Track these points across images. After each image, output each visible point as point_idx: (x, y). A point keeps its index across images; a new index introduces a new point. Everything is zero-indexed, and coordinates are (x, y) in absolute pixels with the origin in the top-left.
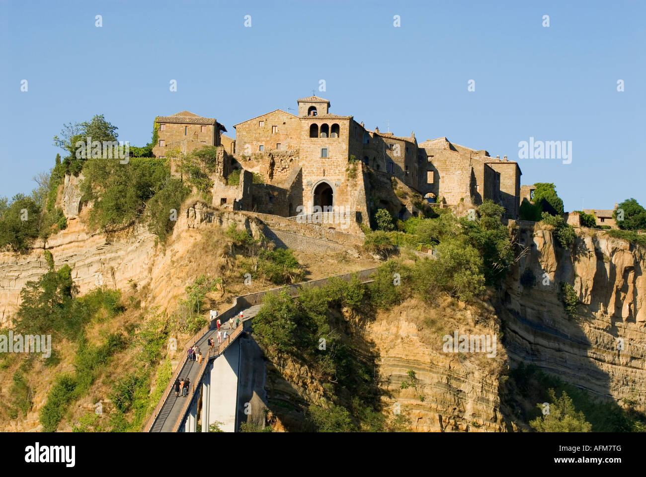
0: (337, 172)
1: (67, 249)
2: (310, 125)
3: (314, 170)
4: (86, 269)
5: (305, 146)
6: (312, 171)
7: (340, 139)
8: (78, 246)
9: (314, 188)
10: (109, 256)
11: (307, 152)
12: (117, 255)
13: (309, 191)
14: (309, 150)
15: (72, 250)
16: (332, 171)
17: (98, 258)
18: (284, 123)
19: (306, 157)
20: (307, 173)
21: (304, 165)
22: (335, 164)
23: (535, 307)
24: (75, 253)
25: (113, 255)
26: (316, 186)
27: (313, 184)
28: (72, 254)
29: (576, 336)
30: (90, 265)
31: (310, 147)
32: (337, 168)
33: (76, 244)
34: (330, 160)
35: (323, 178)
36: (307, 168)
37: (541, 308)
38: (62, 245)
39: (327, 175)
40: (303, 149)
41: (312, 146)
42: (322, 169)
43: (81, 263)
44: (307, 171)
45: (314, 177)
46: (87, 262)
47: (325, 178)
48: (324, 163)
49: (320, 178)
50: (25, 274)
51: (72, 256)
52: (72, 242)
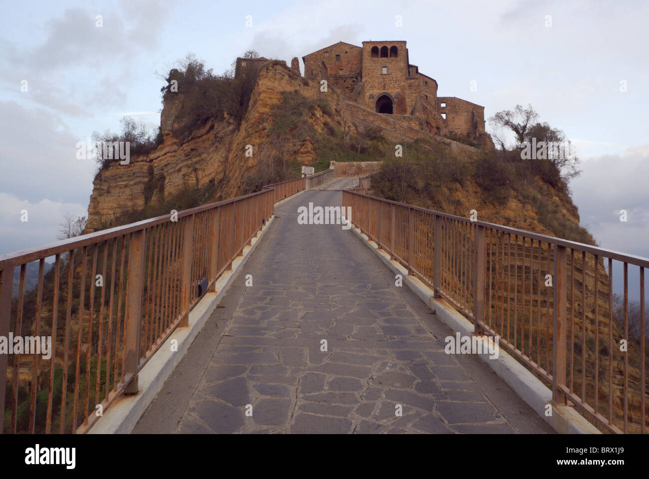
0: (396, 86)
1: (163, 160)
2: (371, 48)
3: (376, 85)
4: (176, 174)
5: (367, 64)
6: (374, 85)
7: (399, 59)
8: (171, 156)
9: (376, 100)
10: (194, 160)
11: (369, 69)
12: (201, 158)
13: (371, 102)
14: (370, 68)
15: (166, 160)
16: (391, 85)
17: (185, 163)
18: (346, 52)
19: (368, 74)
20: (370, 88)
21: (366, 81)
22: (395, 79)
24: (169, 162)
25: (198, 159)
26: (377, 98)
27: (375, 97)
28: (166, 163)
30: (179, 170)
31: (371, 66)
32: (396, 82)
33: (170, 154)
34: (390, 76)
35: (383, 91)
36: (370, 83)
38: (159, 157)
39: (387, 89)
40: (365, 68)
41: (373, 64)
42: (383, 84)
43: (172, 170)
44: (369, 86)
45: (375, 90)
46: (179, 167)
47: (385, 91)
48: (384, 79)
49: (382, 92)
50: (131, 183)
51: (166, 165)
52: (165, 154)
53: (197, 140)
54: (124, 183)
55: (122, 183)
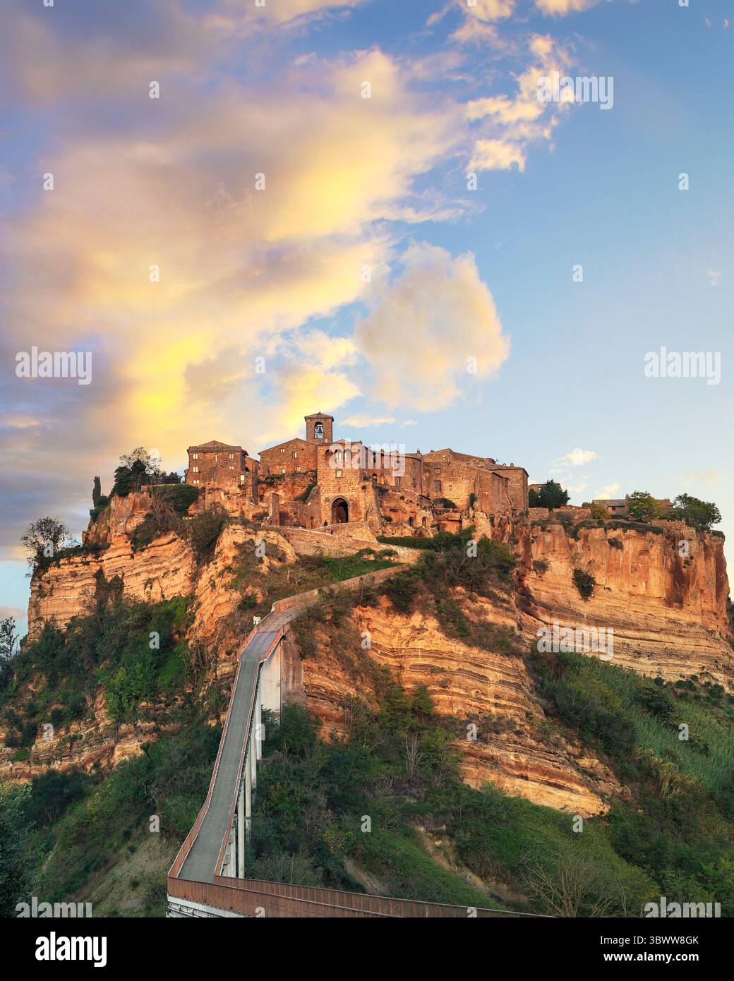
1: (117, 562)
3: (331, 488)
6: (329, 488)
9: (332, 504)
10: (155, 566)
12: (162, 566)
15: (120, 563)
17: (145, 568)
21: (322, 484)
23: (550, 590)
24: (124, 565)
25: (158, 566)
26: (333, 502)
27: (331, 500)
28: (122, 566)
29: (592, 615)
30: (138, 574)
33: (124, 557)
36: (325, 487)
37: (555, 591)
38: (111, 559)
43: (130, 573)
44: (325, 489)
46: (134, 572)
47: (340, 494)
49: (337, 495)
50: (79, 584)
51: (121, 568)
52: (120, 556)
53: (157, 548)
54: (71, 584)
55: (67, 584)
